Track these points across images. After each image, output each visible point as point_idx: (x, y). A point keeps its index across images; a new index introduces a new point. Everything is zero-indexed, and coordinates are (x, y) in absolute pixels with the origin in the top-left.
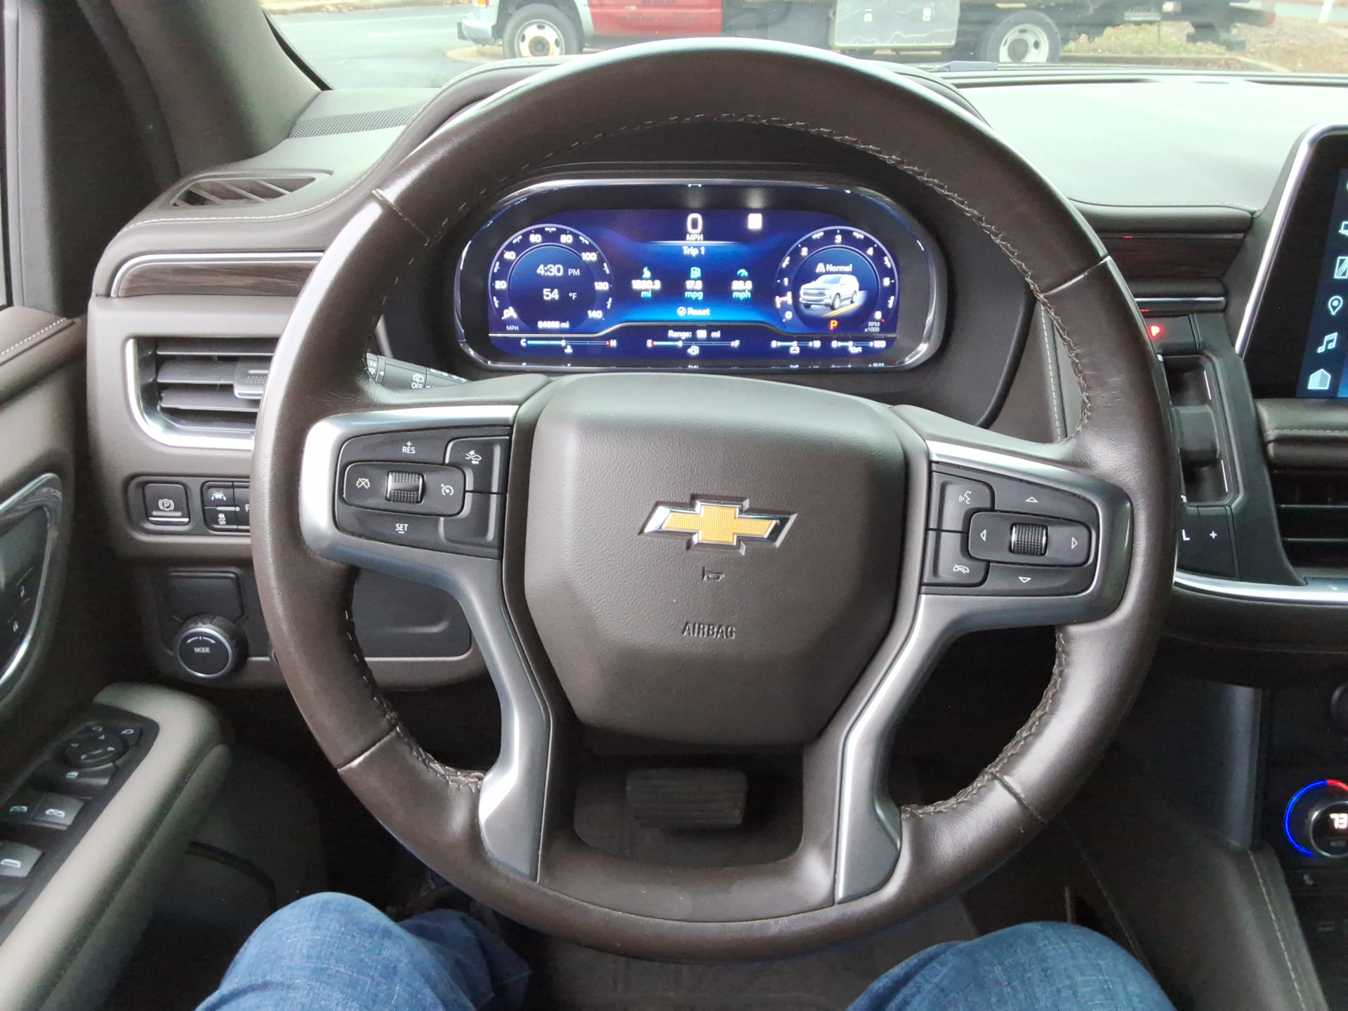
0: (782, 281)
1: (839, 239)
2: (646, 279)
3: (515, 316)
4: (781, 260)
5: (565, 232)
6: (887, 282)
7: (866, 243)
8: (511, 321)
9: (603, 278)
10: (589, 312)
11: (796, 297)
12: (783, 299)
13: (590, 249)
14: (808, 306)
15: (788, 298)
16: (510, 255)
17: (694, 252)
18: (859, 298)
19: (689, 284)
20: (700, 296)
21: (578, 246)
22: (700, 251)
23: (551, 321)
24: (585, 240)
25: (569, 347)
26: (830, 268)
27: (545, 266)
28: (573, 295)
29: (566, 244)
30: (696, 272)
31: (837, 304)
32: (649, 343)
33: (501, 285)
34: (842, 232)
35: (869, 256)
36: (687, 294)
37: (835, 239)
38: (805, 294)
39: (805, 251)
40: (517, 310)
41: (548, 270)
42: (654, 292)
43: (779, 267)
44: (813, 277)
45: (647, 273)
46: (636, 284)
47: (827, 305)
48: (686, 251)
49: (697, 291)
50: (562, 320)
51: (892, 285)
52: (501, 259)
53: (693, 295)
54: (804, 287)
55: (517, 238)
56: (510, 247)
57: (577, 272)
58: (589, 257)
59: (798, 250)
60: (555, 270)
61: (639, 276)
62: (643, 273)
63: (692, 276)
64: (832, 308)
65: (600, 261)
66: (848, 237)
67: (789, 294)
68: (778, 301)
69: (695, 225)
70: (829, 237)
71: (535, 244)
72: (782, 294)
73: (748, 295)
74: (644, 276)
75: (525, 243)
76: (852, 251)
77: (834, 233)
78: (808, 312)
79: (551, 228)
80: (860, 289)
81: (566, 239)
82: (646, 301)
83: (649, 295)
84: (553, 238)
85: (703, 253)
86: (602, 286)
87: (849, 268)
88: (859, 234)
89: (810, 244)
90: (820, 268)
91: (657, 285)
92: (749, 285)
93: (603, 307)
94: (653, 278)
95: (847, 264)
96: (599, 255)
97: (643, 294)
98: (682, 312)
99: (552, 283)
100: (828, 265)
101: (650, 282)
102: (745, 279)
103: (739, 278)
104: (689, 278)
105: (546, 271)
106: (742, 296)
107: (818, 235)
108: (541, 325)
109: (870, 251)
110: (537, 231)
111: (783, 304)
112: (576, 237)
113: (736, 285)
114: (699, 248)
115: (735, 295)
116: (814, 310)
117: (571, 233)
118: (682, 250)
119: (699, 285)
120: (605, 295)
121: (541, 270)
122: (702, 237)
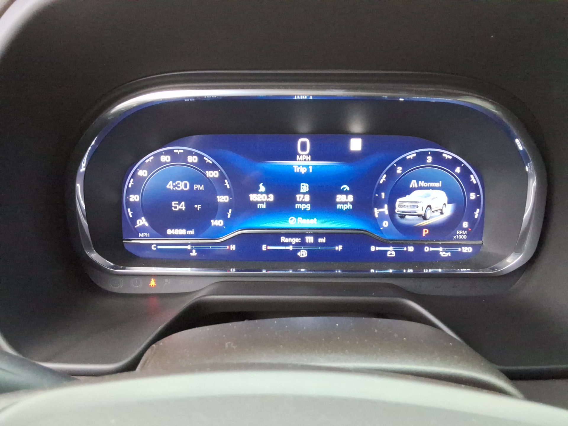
0: (380, 195)
1: (430, 159)
2: (262, 193)
3: (147, 224)
4: (378, 176)
5: (191, 153)
6: (473, 196)
7: (454, 163)
8: (143, 229)
9: (225, 192)
10: (212, 221)
11: (392, 209)
12: (381, 210)
13: (213, 167)
14: (402, 216)
15: (385, 209)
16: (142, 173)
17: (303, 171)
18: (449, 210)
19: (299, 197)
20: (308, 207)
21: (202, 165)
22: (308, 169)
23: (179, 229)
24: (209, 160)
25: (194, 251)
26: (422, 184)
27: (174, 182)
28: (198, 207)
29: (192, 163)
30: (305, 187)
31: (428, 215)
32: (264, 248)
33: (134, 198)
34: (433, 154)
35: (456, 173)
36: (297, 206)
37: (427, 159)
38: (399, 206)
39: (399, 170)
40: (148, 220)
41: (176, 186)
42: (268, 203)
43: (378, 183)
44: (408, 191)
45: (262, 188)
46: (253, 197)
47: (419, 216)
48: (296, 170)
49: (306, 203)
50: (188, 229)
51: (478, 199)
52: (135, 176)
53: (303, 207)
54: (398, 200)
55: (149, 159)
56: (144, 166)
57: (202, 188)
58: (212, 174)
59: (393, 169)
60: (183, 186)
61: (256, 191)
63: (302, 191)
64: (424, 218)
65: (222, 177)
66: (438, 158)
67: (386, 206)
68: (376, 211)
69: (304, 148)
70: (421, 158)
71: (166, 163)
72: (380, 206)
73: (350, 206)
74: (260, 191)
75: (157, 163)
76: (440, 171)
77: (426, 154)
78: (403, 221)
79: (179, 150)
80: (448, 203)
81: (193, 159)
82: (262, 210)
83: (264, 206)
85: (311, 171)
86: (223, 199)
87: (439, 185)
88: (447, 155)
89: (403, 163)
90: (413, 184)
91: (271, 198)
92: (351, 198)
93: (224, 217)
94: (267, 192)
95: (436, 181)
96: (221, 173)
97: (259, 206)
98: (293, 221)
99: (179, 196)
100: (420, 182)
101: (265, 195)
102: (347, 193)
103: (342, 192)
104: (299, 192)
105: (174, 186)
106: (344, 207)
107: (411, 155)
108: (169, 232)
109: (458, 170)
110: (167, 153)
111: (380, 214)
112: (201, 157)
113: (340, 198)
114: (307, 166)
115: (339, 206)
116: (407, 219)
117: (197, 154)
118: (294, 169)
119: (307, 198)
120: (227, 206)
121: (170, 185)
122: (310, 158)
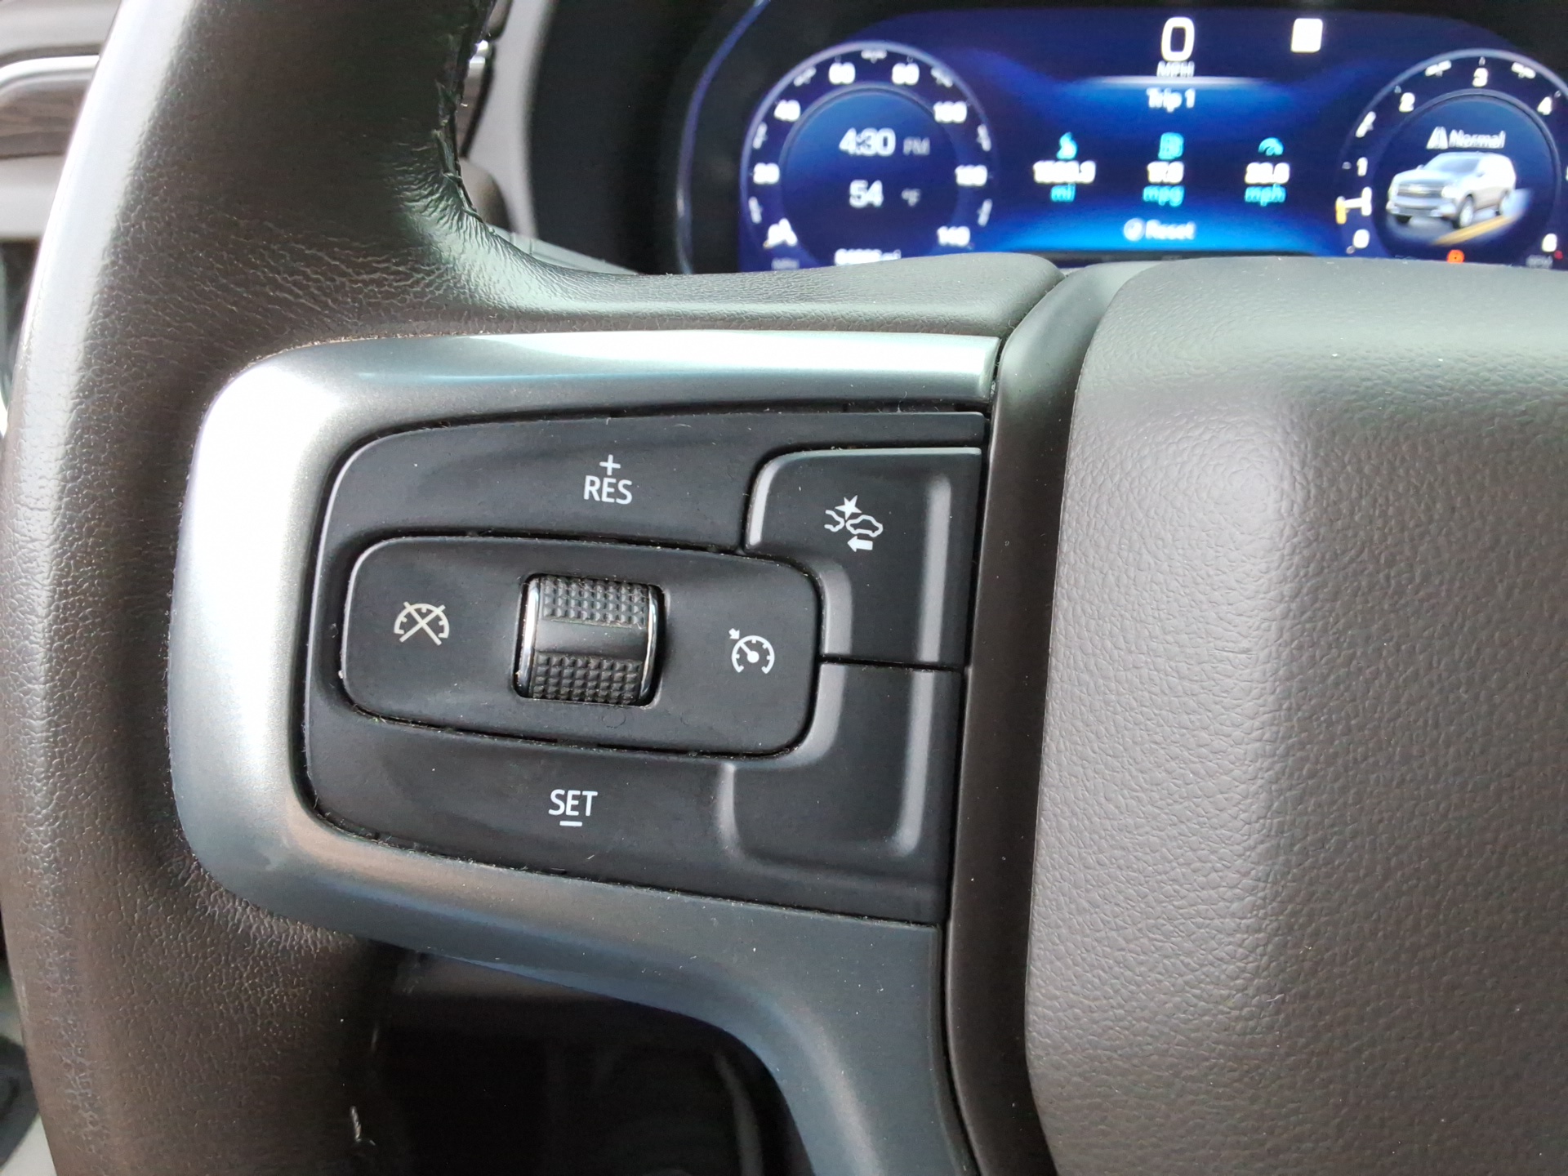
0: (1355, 168)
1: (1481, 77)
2: (1067, 160)
3: (792, 239)
4: (1357, 119)
5: (903, 59)
7: (1534, 90)
8: (782, 251)
9: (976, 157)
10: (941, 231)
11: (1380, 199)
12: (1353, 203)
13: (952, 95)
14: (1403, 220)
15: (1364, 202)
16: (788, 111)
17: (1171, 103)
18: (1513, 206)
19: (1156, 172)
20: (1176, 197)
21: (929, 90)
22: (1184, 100)
23: (865, 250)
24: (943, 76)
26: (1459, 138)
27: (859, 131)
29: (905, 86)
30: (1171, 144)
31: (1466, 217)
33: (767, 174)
34: (1491, 64)
35: (1541, 115)
36: (1149, 193)
37: (1472, 78)
38: (1401, 194)
39: (1407, 103)
40: (796, 228)
41: (863, 142)
42: (1080, 188)
43: (1351, 135)
44: (1424, 156)
45: (1067, 146)
46: (1043, 172)
47: (1444, 219)
48: (1156, 100)
49: (1172, 185)
50: (887, 248)
52: (770, 119)
53: (1162, 195)
54: (1399, 179)
55: (803, 74)
56: (790, 93)
57: (922, 147)
58: (951, 113)
59: (1395, 100)
60: (878, 143)
61: (1051, 153)
62: (1057, 147)
63: (1162, 154)
64: (1454, 223)
65: (973, 120)
66: (1501, 74)
67: (1367, 192)
68: (1343, 206)
69: (1178, 43)
70: (1462, 73)
71: (841, 86)
72: (1353, 193)
73: (1279, 195)
74: (1061, 154)
75: (821, 84)
76: (1510, 104)
77: (1473, 64)
78: (1403, 233)
79: (874, 52)
80: (1519, 186)
81: (905, 74)
82: (1062, 206)
83: (1070, 193)
84: (875, 73)
85: (1190, 103)
86: (972, 176)
87: (1498, 141)
88: (1524, 69)
89: (1424, 87)
90: (1438, 138)
91: (1087, 172)
92: (1283, 173)
93: (970, 222)
94: (1080, 158)
95: (1492, 131)
96: (971, 112)
97: (1058, 194)
98: (1135, 231)
99: (868, 169)
100: (1454, 133)
101: (1075, 164)
102: (1275, 160)
103: (1262, 158)
104: (1156, 158)
105: (859, 144)
106: (1265, 197)
107: (1438, 67)
108: (841, 257)
109: (1546, 106)
110: (845, 58)
111: (1354, 214)
112: (925, 70)
113: (1255, 172)
114: (1182, 91)
115: (1251, 195)
116: (1417, 229)
117: (916, 61)
118: (1145, 99)
119: (1176, 172)
120: (977, 195)
121: (849, 143)
122: (1191, 68)
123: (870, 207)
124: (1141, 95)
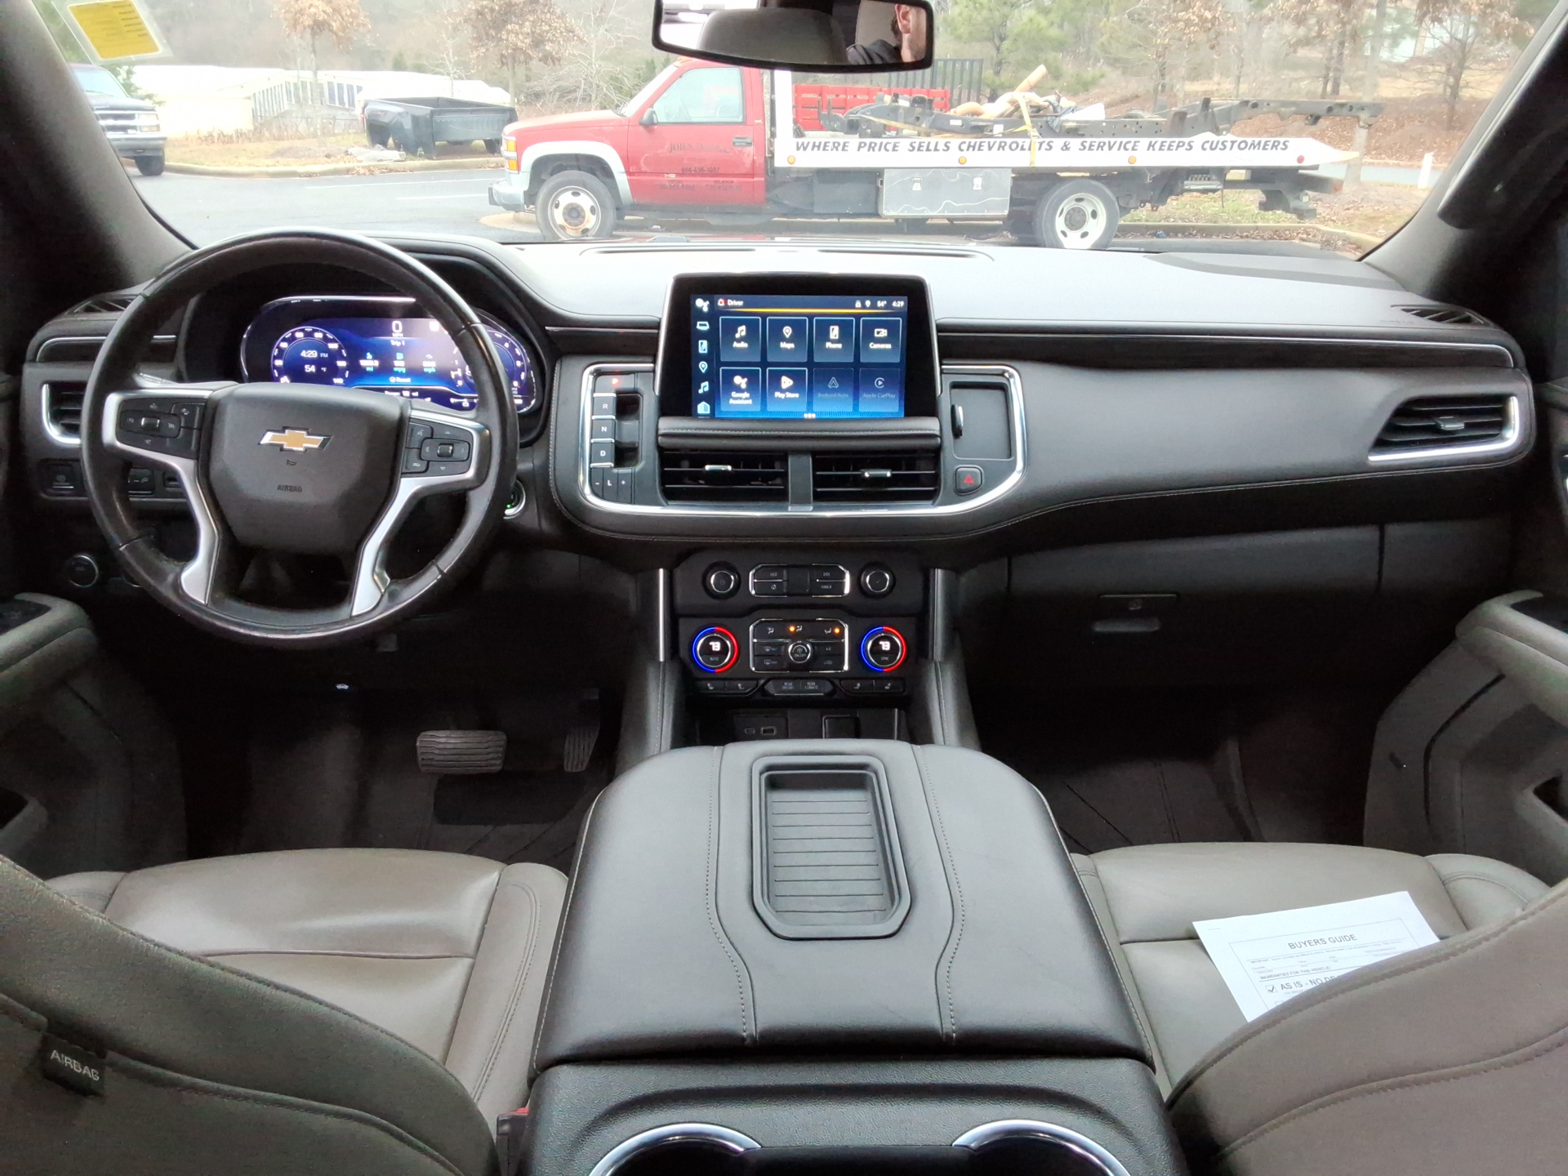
0: (454, 362)
2: (370, 360)
3: (288, 381)
5: (317, 331)
6: (519, 364)
7: (504, 340)
8: (285, 384)
9: (343, 358)
10: (334, 379)
11: (463, 372)
12: (456, 373)
13: (333, 341)
15: (459, 372)
16: (284, 345)
17: (398, 344)
19: (396, 363)
20: (403, 370)
21: (326, 340)
22: (402, 343)
24: (330, 336)
27: (306, 351)
28: (324, 369)
29: (319, 338)
30: (400, 356)
33: (279, 363)
34: (490, 333)
36: (395, 369)
40: (288, 378)
41: (308, 354)
42: (374, 368)
43: (452, 353)
45: (369, 356)
46: (363, 363)
48: (393, 343)
49: (401, 367)
51: (523, 366)
52: (278, 347)
53: (399, 370)
55: (288, 335)
56: (284, 340)
57: (326, 355)
58: (333, 346)
60: (313, 354)
61: (365, 358)
62: (367, 356)
63: (398, 358)
65: (340, 348)
67: (460, 370)
68: (453, 374)
69: (397, 328)
71: (300, 338)
72: (455, 370)
73: (432, 369)
74: (368, 358)
75: (293, 337)
79: (309, 329)
81: (319, 335)
82: (369, 373)
83: (372, 369)
84: (309, 335)
86: (342, 364)
91: (376, 363)
93: (343, 376)
94: (374, 358)
96: (340, 346)
97: (368, 369)
98: (393, 380)
99: (311, 362)
101: (372, 361)
102: (431, 360)
103: (427, 360)
104: (396, 360)
106: (429, 370)
109: (507, 345)
110: (300, 331)
111: (456, 376)
112: (324, 334)
113: (426, 363)
115: (425, 370)
117: (321, 332)
118: (390, 343)
119: (402, 363)
120: (344, 370)
121: (304, 354)
122: (402, 335)
123: (311, 372)
124: (389, 341)
